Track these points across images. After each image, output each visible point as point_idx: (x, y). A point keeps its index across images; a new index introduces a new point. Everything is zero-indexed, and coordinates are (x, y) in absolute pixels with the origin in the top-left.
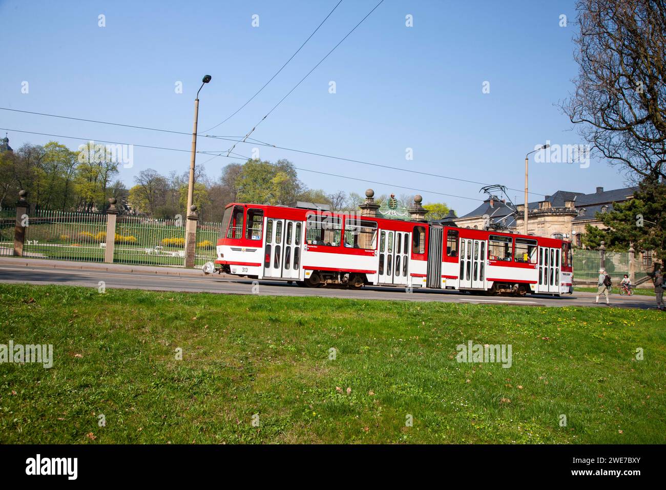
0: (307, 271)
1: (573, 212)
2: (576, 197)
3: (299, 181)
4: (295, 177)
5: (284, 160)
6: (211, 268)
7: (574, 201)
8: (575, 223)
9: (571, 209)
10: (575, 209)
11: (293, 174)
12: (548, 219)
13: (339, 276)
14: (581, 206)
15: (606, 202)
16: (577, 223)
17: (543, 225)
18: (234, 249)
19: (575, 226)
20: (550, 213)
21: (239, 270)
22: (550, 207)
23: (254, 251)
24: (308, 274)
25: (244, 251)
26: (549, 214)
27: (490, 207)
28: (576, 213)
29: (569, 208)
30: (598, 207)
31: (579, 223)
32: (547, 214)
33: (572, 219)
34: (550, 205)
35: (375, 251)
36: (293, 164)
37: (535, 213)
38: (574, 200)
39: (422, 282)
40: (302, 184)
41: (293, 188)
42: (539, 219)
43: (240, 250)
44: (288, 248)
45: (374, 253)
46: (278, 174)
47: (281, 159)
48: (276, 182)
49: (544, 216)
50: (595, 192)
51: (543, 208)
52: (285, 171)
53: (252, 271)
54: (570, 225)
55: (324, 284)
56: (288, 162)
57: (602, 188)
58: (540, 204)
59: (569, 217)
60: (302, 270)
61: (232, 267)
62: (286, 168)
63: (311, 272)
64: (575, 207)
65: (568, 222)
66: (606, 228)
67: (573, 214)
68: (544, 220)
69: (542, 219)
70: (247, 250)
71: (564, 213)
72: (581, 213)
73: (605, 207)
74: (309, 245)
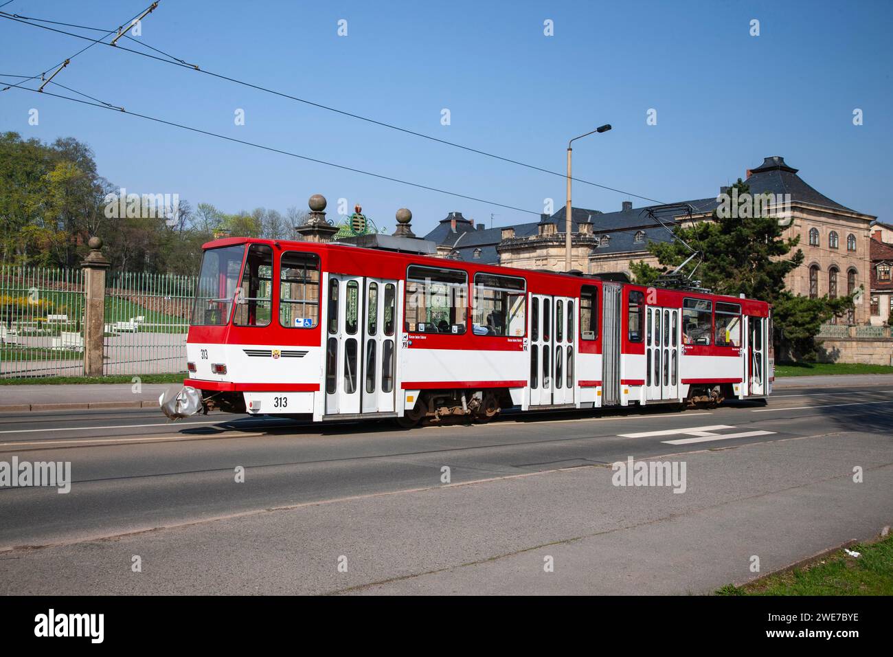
0: (410, 393)
1: (591, 240)
2: (590, 216)
3: (103, 179)
4: (93, 172)
5: (70, 139)
6: (192, 402)
7: (589, 224)
8: (594, 259)
9: (587, 236)
10: (593, 236)
11: (89, 166)
12: (553, 251)
13: (464, 399)
14: (602, 232)
15: (642, 225)
16: (597, 259)
17: (545, 262)
18: (251, 353)
19: (594, 264)
20: (557, 242)
21: (266, 404)
22: (556, 232)
23: (301, 354)
24: (410, 399)
25: (276, 356)
26: (555, 243)
27: (451, 231)
28: (596, 242)
29: (585, 235)
30: (629, 234)
31: (600, 258)
32: (551, 244)
33: (590, 251)
34: (556, 230)
35: (525, 339)
36: (87, 148)
37: (533, 242)
38: (589, 221)
39: (593, 397)
40: (110, 185)
41: (90, 194)
42: (539, 252)
43: (267, 354)
44: (372, 344)
45: (522, 343)
46: (60, 165)
47: (64, 137)
48: (56, 179)
49: (547, 247)
50: (620, 209)
51: (545, 234)
52: (73, 160)
53: (297, 404)
54: (587, 261)
55: (434, 417)
56: (77, 144)
57: (631, 203)
58: (540, 227)
59: (585, 249)
60: (400, 392)
61: (249, 397)
62: (73, 154)
63: (415, 394)
64: (594, 233)
65: (583, 258)
66: (661, 267)
67: (590, 244)
68: (548, 253)
69: (544, 252)
70: (285, 354)
71: (579, 241)
72: (602, 243)
73: (641, 233)
74: (411, 333)
